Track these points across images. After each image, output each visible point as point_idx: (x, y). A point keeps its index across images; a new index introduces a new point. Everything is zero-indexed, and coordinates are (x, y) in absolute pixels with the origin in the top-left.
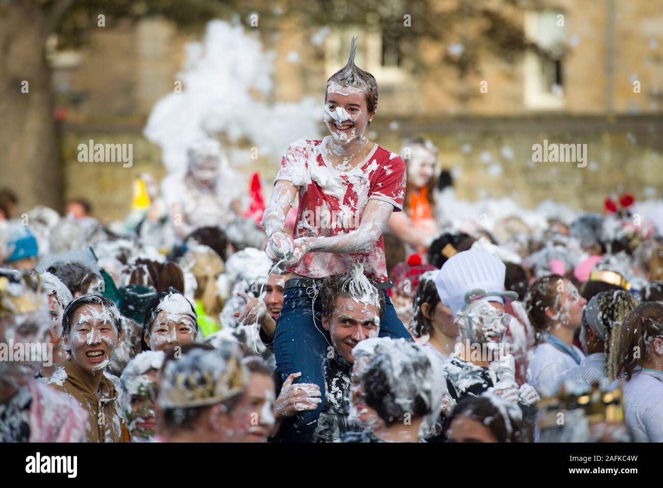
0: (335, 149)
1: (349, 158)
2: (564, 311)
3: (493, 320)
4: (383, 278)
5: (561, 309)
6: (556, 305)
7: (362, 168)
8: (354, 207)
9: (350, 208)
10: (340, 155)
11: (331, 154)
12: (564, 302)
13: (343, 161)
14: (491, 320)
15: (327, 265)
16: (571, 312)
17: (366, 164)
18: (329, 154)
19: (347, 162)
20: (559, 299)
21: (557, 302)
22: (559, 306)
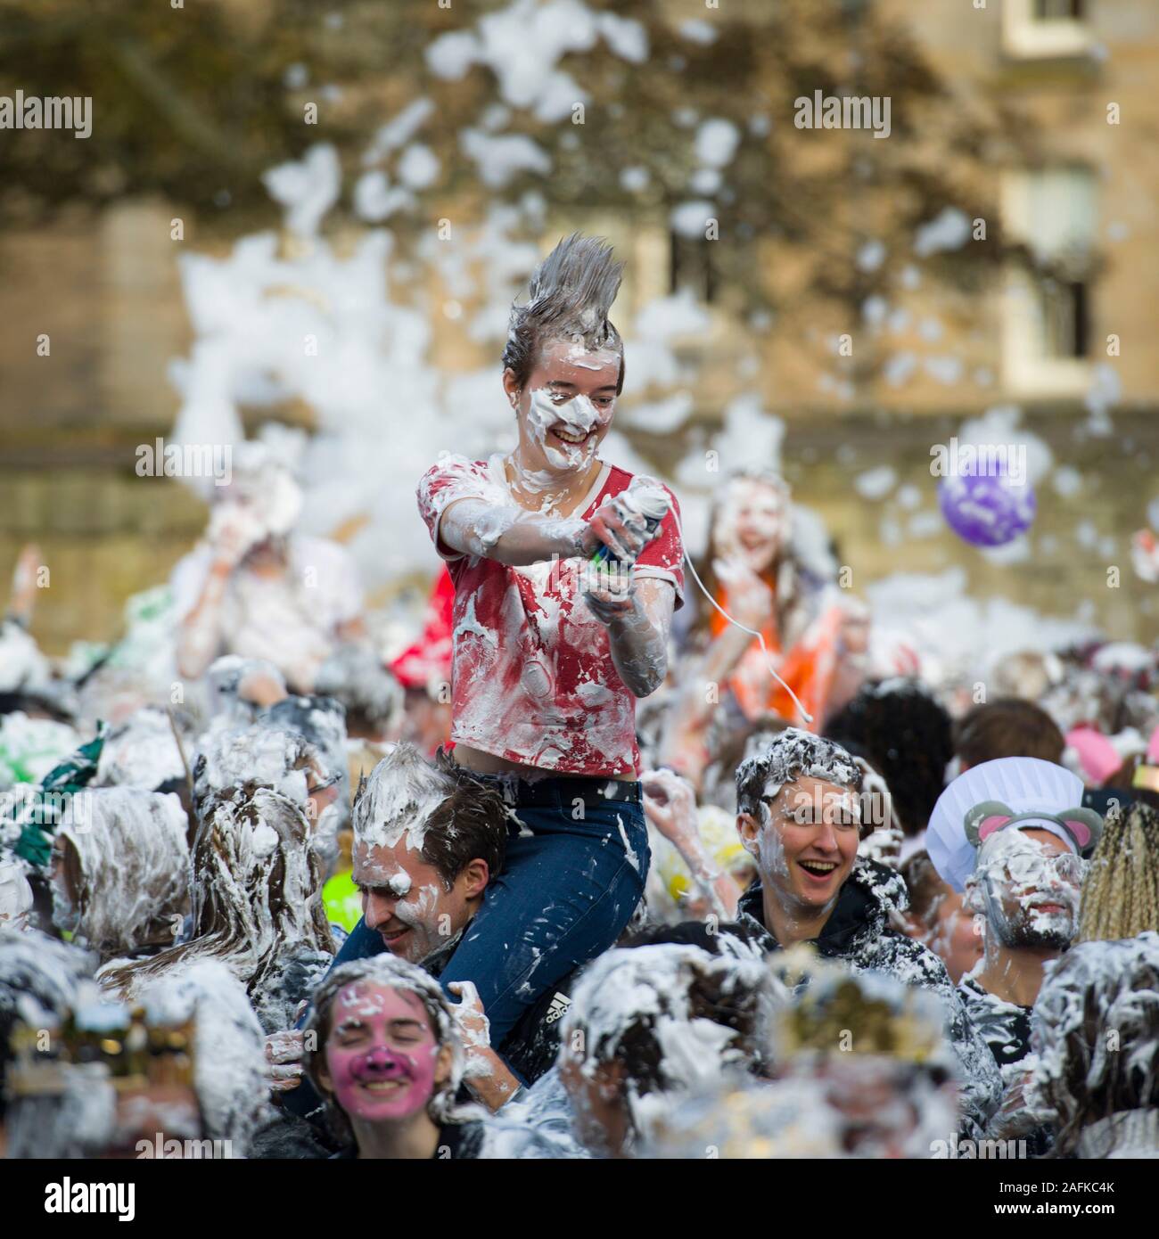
0: (525, 479)
1: (554, 498)
2: (940, 935)
3: (1034, 865)
4: (619, 765)
5: (937, 928)
6: (928, 916)
7: (582, 518)
8: (567, 600)
9: (559, 603)
10: (535, 491)
11: (517, 489)
12: (948, 916)
13: (543, 503)
14: (1027, 866)
15: (499, 721)
16: (954, 941)
17: (591, 507)
18: (513, 490)
19: (549, 506)
20: (939, 904)
21: (932, 909)
22: (935, 919)
